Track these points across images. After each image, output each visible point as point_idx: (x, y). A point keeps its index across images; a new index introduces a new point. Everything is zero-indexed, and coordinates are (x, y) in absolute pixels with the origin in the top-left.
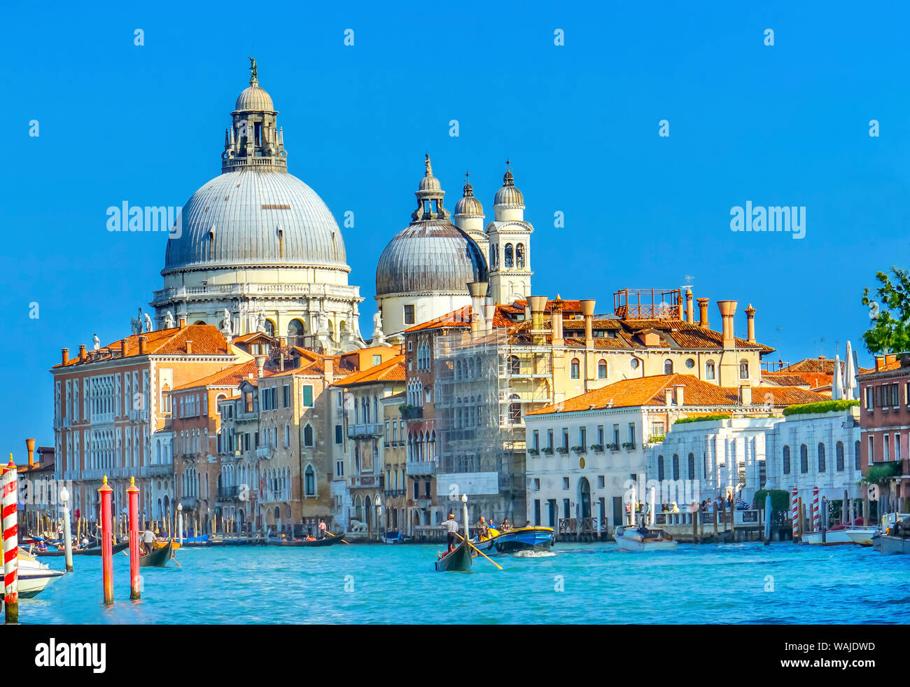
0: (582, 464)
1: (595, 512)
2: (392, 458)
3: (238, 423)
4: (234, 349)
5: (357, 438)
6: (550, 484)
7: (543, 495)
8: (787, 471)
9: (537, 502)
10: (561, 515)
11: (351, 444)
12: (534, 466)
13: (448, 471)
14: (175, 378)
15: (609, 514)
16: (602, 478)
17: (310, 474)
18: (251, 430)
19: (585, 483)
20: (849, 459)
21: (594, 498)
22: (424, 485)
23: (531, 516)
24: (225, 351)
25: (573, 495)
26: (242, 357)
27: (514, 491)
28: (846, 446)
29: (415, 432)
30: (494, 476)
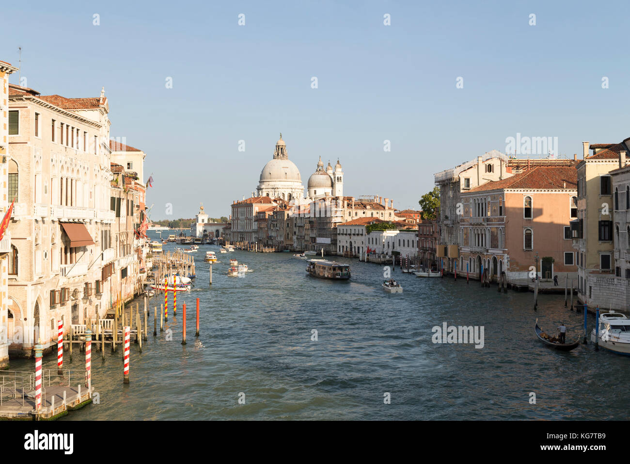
0: (350, 238)
1: (353, 250)
2: (307, 232)
3: (272, 221)
4: (272, 202)
5: (299, 227)
6: (343, 242)
7: (341, 245)
8: (400, 245)
9: (340, 246)
10: (345, 250)
11: (297, 228)
12: (339, 238)
13: (319, 237)
14: (259, 209)
15: (357, 250)
16: (355, 242)
17: (288, 234)
18: (275, 223)
19: (351, 242)
20: (415, 245)
21: (353, 246)
22: (314, 239)
23: (338, 250)
24: (270, 202)
25: (348, 245)
26: (274, 204)
27: (334, 242)
28: (415, 241)
29: (312, 227)
30: (330, 239)
